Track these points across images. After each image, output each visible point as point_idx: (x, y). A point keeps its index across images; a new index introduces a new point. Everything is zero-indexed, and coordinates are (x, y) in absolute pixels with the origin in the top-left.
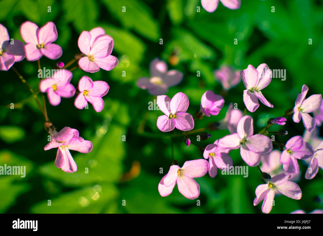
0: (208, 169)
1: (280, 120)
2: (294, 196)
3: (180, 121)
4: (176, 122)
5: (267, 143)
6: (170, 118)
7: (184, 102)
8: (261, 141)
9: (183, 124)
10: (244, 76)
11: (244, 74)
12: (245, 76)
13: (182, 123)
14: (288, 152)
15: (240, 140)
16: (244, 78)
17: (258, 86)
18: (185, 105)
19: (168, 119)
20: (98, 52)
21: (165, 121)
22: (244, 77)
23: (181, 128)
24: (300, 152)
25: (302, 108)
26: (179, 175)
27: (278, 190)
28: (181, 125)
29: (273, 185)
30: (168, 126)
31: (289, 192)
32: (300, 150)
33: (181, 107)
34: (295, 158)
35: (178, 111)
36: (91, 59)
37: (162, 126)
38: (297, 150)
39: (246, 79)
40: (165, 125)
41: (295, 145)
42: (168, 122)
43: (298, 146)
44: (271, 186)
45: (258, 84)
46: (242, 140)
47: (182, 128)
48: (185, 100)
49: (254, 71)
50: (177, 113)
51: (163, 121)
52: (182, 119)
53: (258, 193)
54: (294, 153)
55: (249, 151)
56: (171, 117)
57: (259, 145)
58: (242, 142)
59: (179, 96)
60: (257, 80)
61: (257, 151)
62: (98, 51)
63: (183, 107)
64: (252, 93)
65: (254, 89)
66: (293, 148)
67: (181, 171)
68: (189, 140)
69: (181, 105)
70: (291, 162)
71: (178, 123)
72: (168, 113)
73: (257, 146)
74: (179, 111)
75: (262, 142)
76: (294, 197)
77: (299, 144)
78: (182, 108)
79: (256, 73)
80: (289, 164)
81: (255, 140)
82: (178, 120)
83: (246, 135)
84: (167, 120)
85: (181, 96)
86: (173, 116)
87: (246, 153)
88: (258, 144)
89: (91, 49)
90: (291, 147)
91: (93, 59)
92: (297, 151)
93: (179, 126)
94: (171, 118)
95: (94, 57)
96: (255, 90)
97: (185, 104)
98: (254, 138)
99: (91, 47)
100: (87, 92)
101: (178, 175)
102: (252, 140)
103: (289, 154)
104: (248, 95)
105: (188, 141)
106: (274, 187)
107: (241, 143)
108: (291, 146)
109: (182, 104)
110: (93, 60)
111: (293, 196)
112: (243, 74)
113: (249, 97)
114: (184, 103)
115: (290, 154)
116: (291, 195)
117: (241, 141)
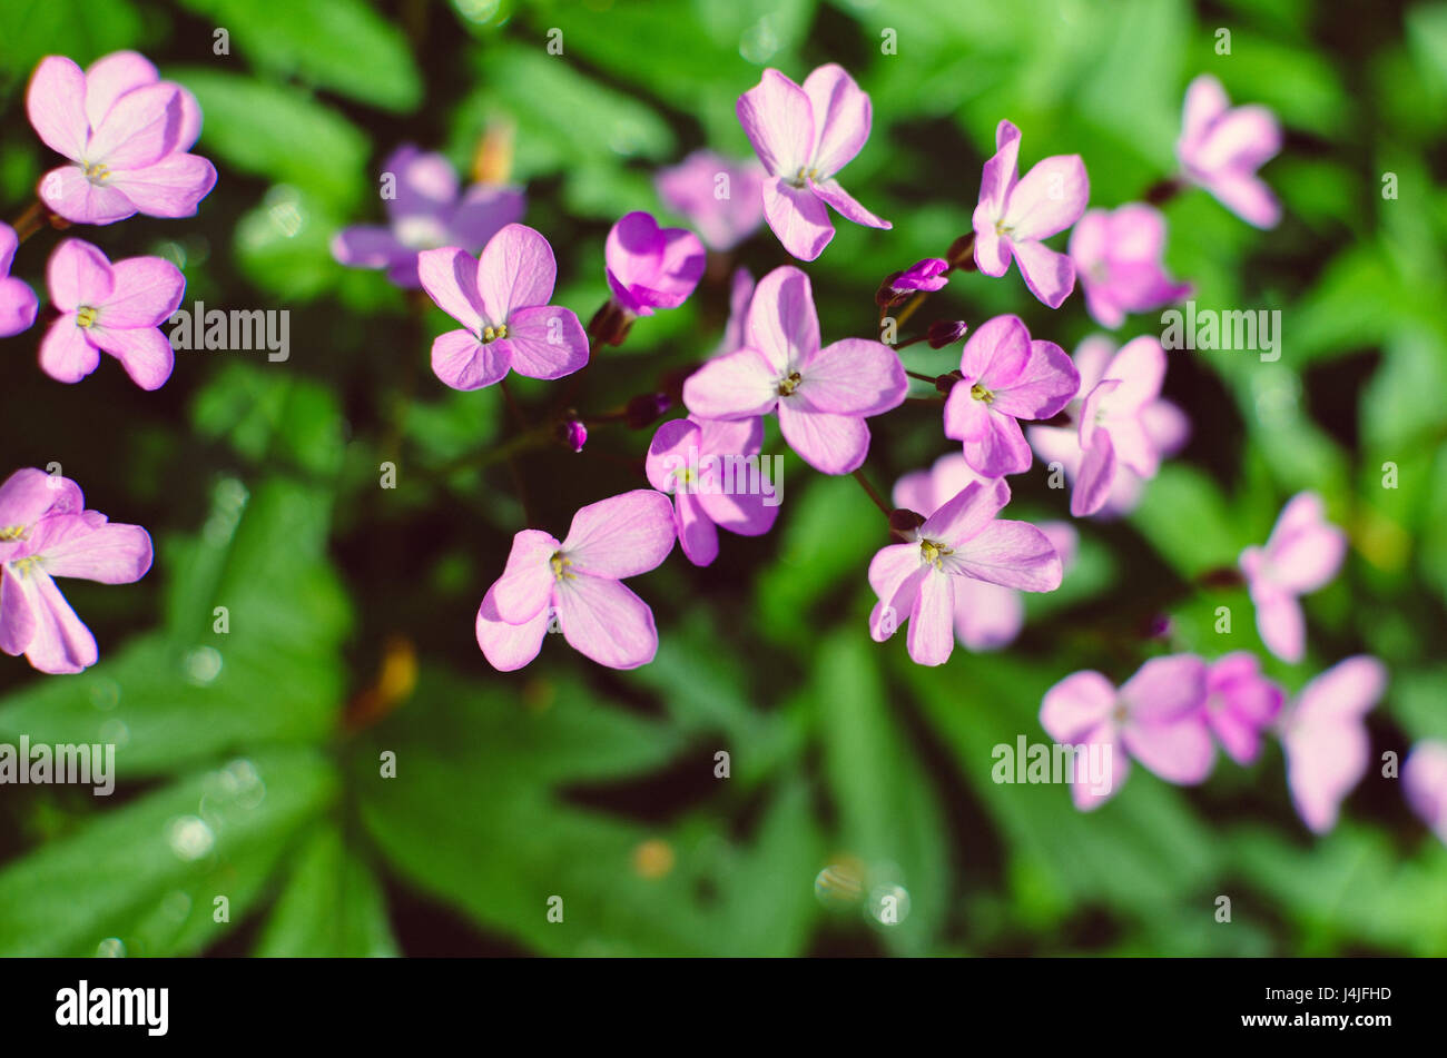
0: (675, 529)
1: (926, 271)
2: (1033, 576)
3: (530, 343)
4: (514, 350)
5: (885, 371)
6: (485, 341)
7: (535, 264)
8: (856, 365)
9: (544, 353)
10: (755, 119)
11: (752, 108)
12: (758, 120)
13: (537, 352)
14: (980, 395)
15: (774, 379)
16: (756, 128)
17: (822, 159)
18: (543, 274)
19: (477, 343)
20: (124, 145)
21: (464, 354)
22: (752, 122)
23: (537, 371)
24: (1026, 386)
25: (1008, 222)
26: (560, 577)
27: (964, 564)
28: (537, 361)
29: (939, 547)
30: (482, 369)
31: (1012, 567)
32: (1022, 381)
33: (526, 289)
34: (1009, 416)
35: (513, 306)
36: (95, 174)
37: (453, 373)
38: (1010, 381)
39: (764, 134)
40: (466, 368)
41: (1001, 359)
42: (481, 354)
43: (1011, 360)
44: (934, 552)
45: (819, 154)
46: (781, 377)
47: (540, 371)
48: (537, 253)
49: (793, 95)
50: (515, 316)
51: (458, 354)
52: (537, 334)
53: (882, 582)
54: (999, 397)
55: (815, 417)
56: (491, 334)
57: (853, 385)
58: (782, 383)
59: (510, 241)
60: (812, 134)
61: (847, 408)
62: (121, 141)
63: (534, 286)
64: (800, 191)
65: (805, 173)
66: (993, 376)
67: (567, 559)
68: (580, 425)
69: (524, 278)
70: (996, 436)
71: (520, 354)
72: (476, 322)
73: (845, 389)
74: (520, 304)
75: (861, 370)
76: (1032, 580)
77: (1015, 351)
78: (530, 289)
79: (802, 105)
80: (988, 446)
81: (836, 366)
82: (521, 345)
83: (794, 351)
84: (472, 351)
85: (520, 240)
86: (496, 331)
87: (805, 424)
88: (847, 380)
89: (90, 133)
90: (986, 372)
91: (105, 173)
92: (1012, 386)
93: (528, 363)
94: (492, 340)
95: (108, 165)
96: (810, 176)
97: (540, 270)
98: (827, 361)
99: (94, 128)
100: (92, 315)
101: (556, 576)
102: (822, 368)
103: (983, 402)
104: (781, 196)
105: (576, 429)
106: (946, 553)
107: (782, 391)
108: (986, 365)
109: (527, 273)
110: (105, 178)
111: (1027, 578)
112: (746, 111)
113: (788, 202)
114: (536, 270)
115: (988, 404)
116: (1021, 574)
117: (778, 382)
